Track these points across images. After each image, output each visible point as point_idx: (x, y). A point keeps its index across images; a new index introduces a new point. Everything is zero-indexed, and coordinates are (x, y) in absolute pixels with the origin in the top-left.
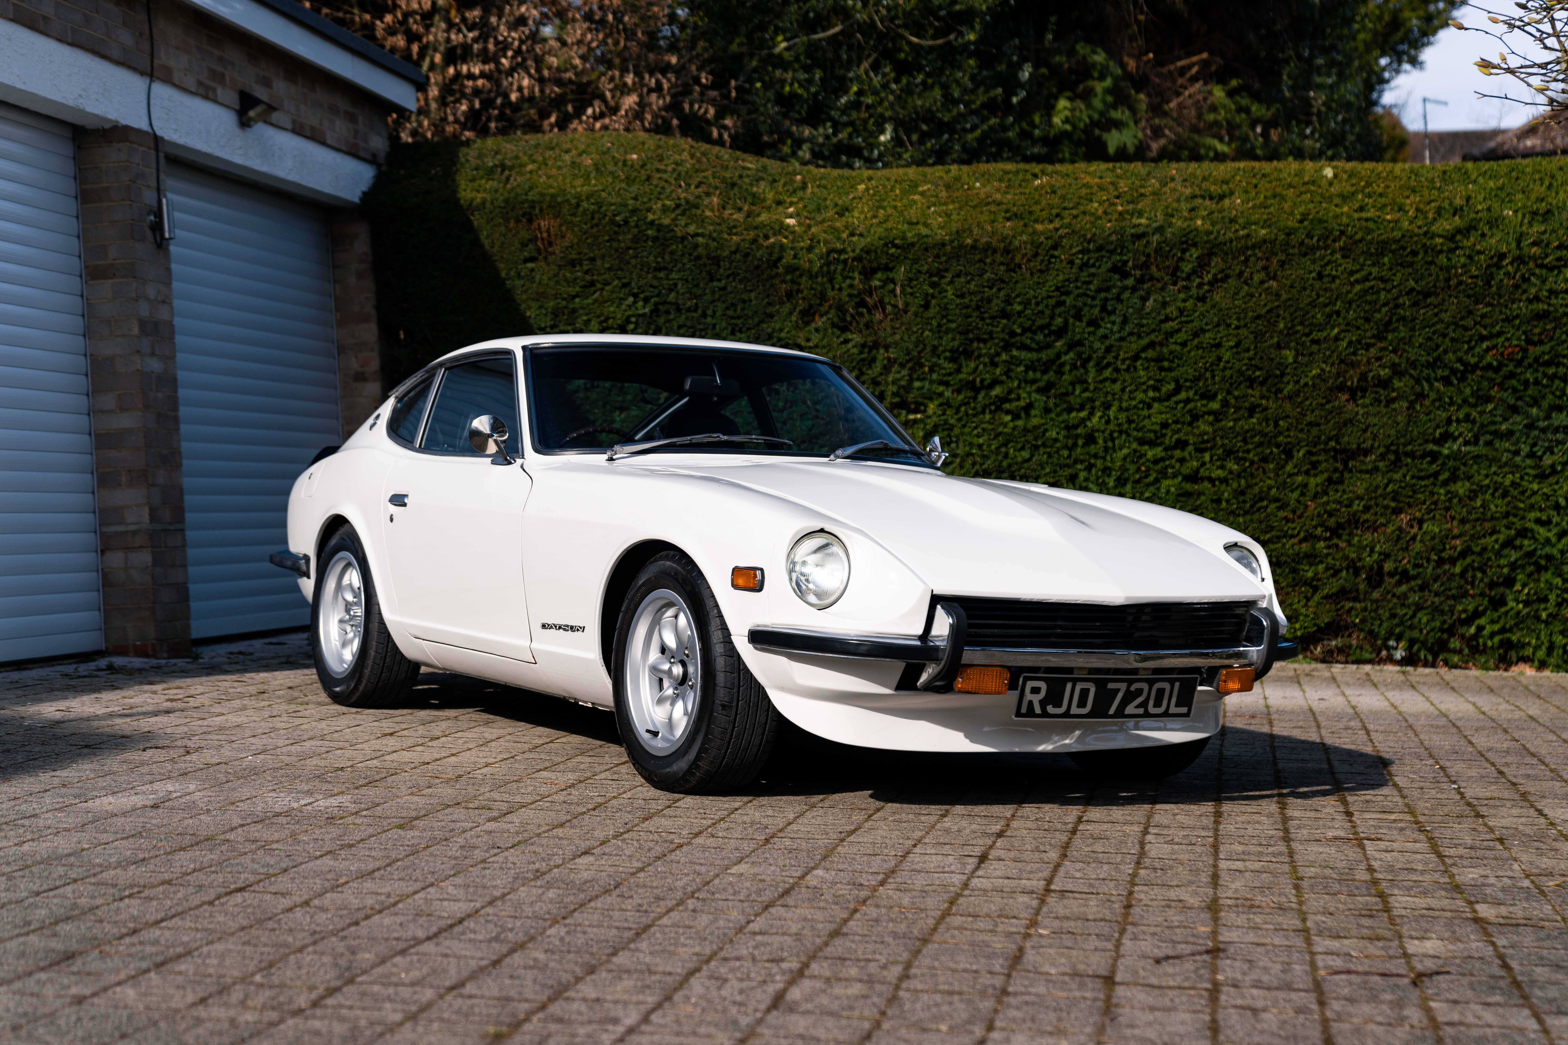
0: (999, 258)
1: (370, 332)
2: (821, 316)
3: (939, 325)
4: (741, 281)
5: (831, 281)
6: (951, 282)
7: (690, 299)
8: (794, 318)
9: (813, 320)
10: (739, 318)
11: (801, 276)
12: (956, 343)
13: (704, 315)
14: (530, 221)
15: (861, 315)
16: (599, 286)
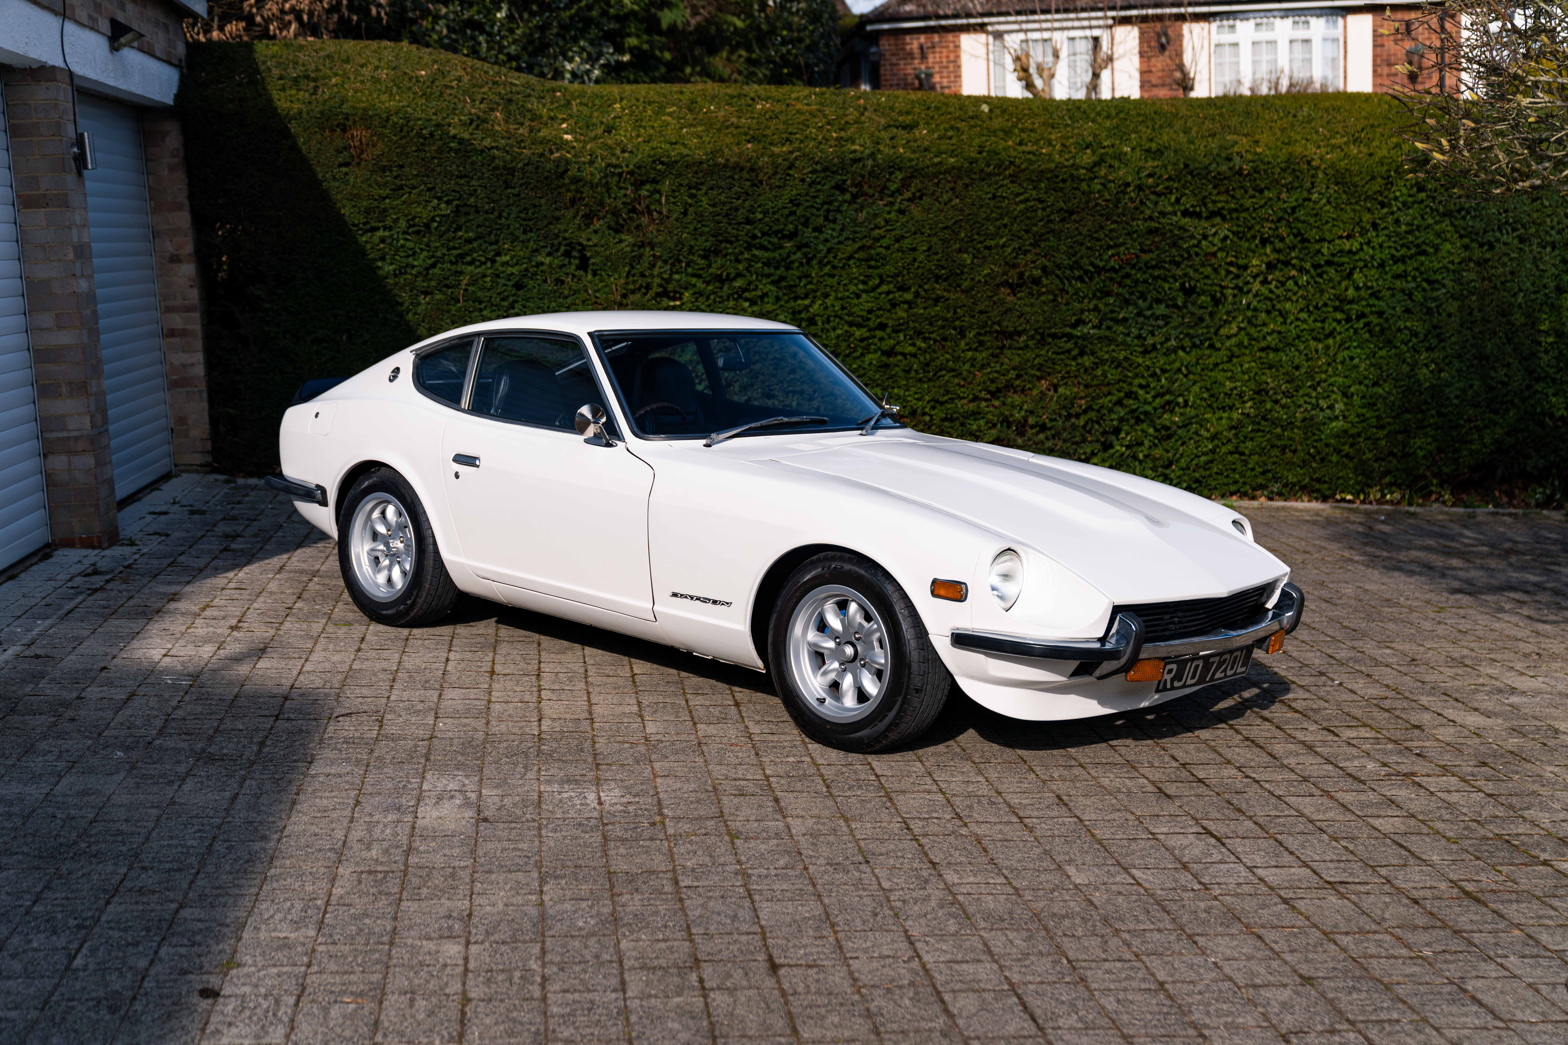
0: (745, 175)
1: (183, 219)
2: (600, 219)
3: (695, 229)
4: (532, 189)
5: (608, 191)
6: (706, 194)
7: (488, 203)
8: (576, 221)
9: (593, 223)
10: (530, 220)
11: (583, 186)
12: (708, 244)
14: (344, 130)
15: (632, 219)
16: (407, 189)
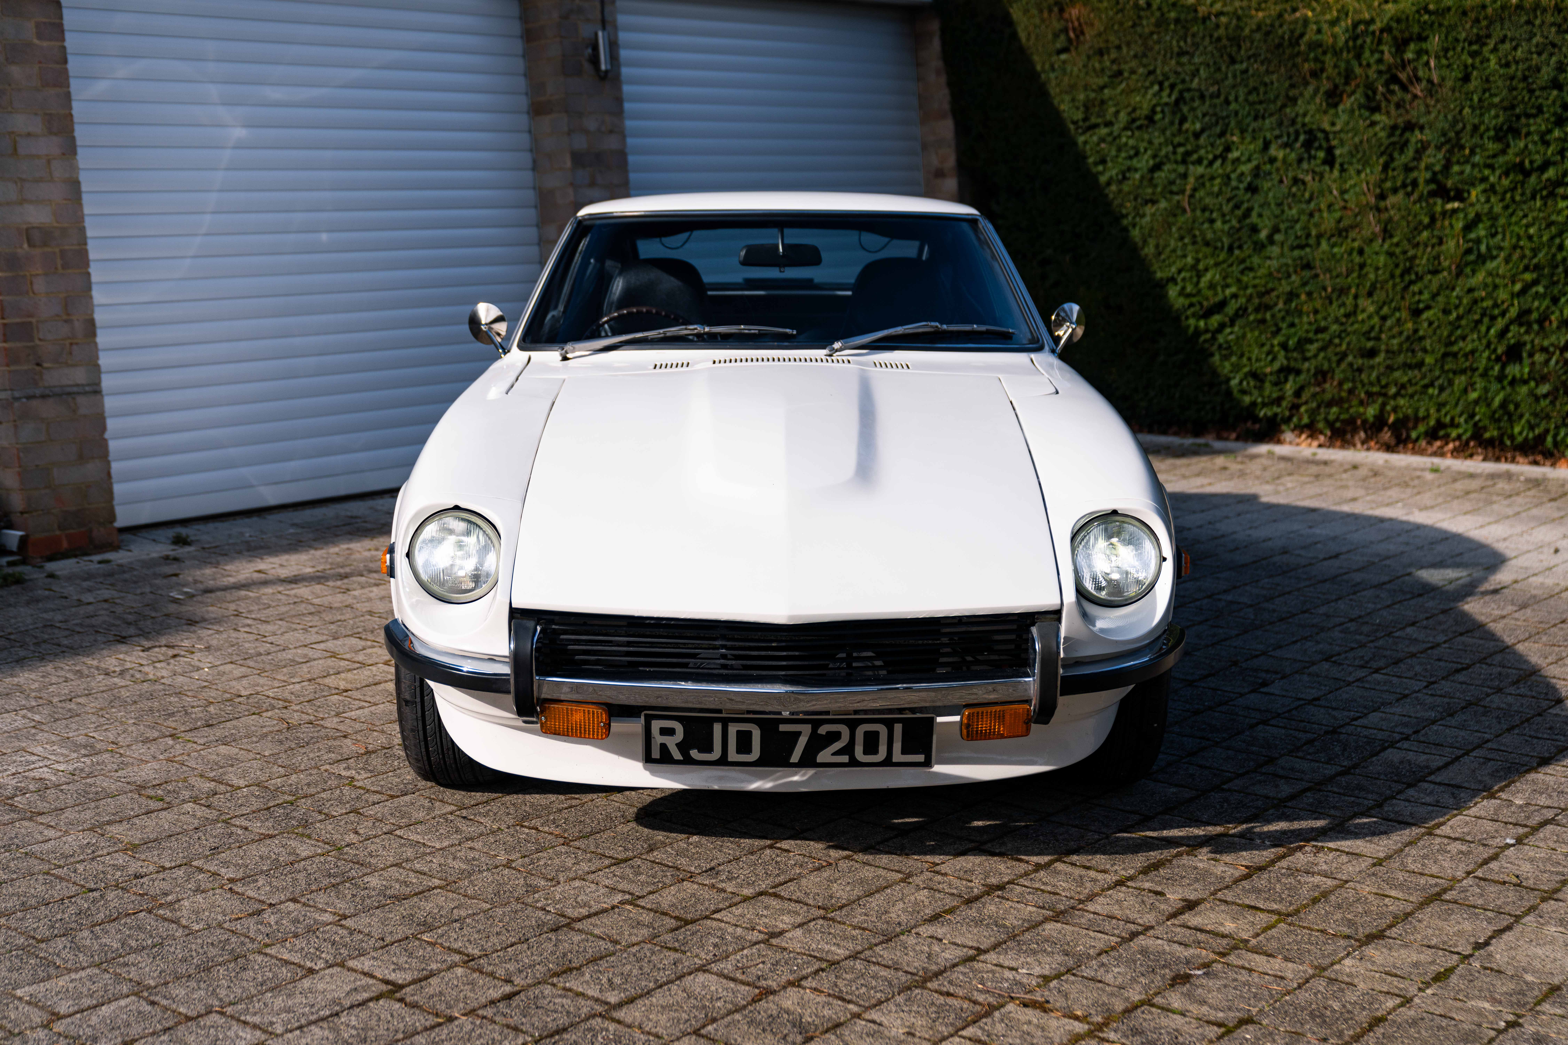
1: (946, 128)
2: (1349, 96)
3: (1480, 100)
4: (1262, 63)
5: (1358, 57)
6: (1495, 50)
7: (1213, 85)
8: (1318, 100)
9: (1340, 101)
10: (1261, 102)
11: (1325, 53)
12: (1501, 120)
13: (1227, 102)
14: (1062, 10)
15: (1393, 92)
16: (1126, 74)
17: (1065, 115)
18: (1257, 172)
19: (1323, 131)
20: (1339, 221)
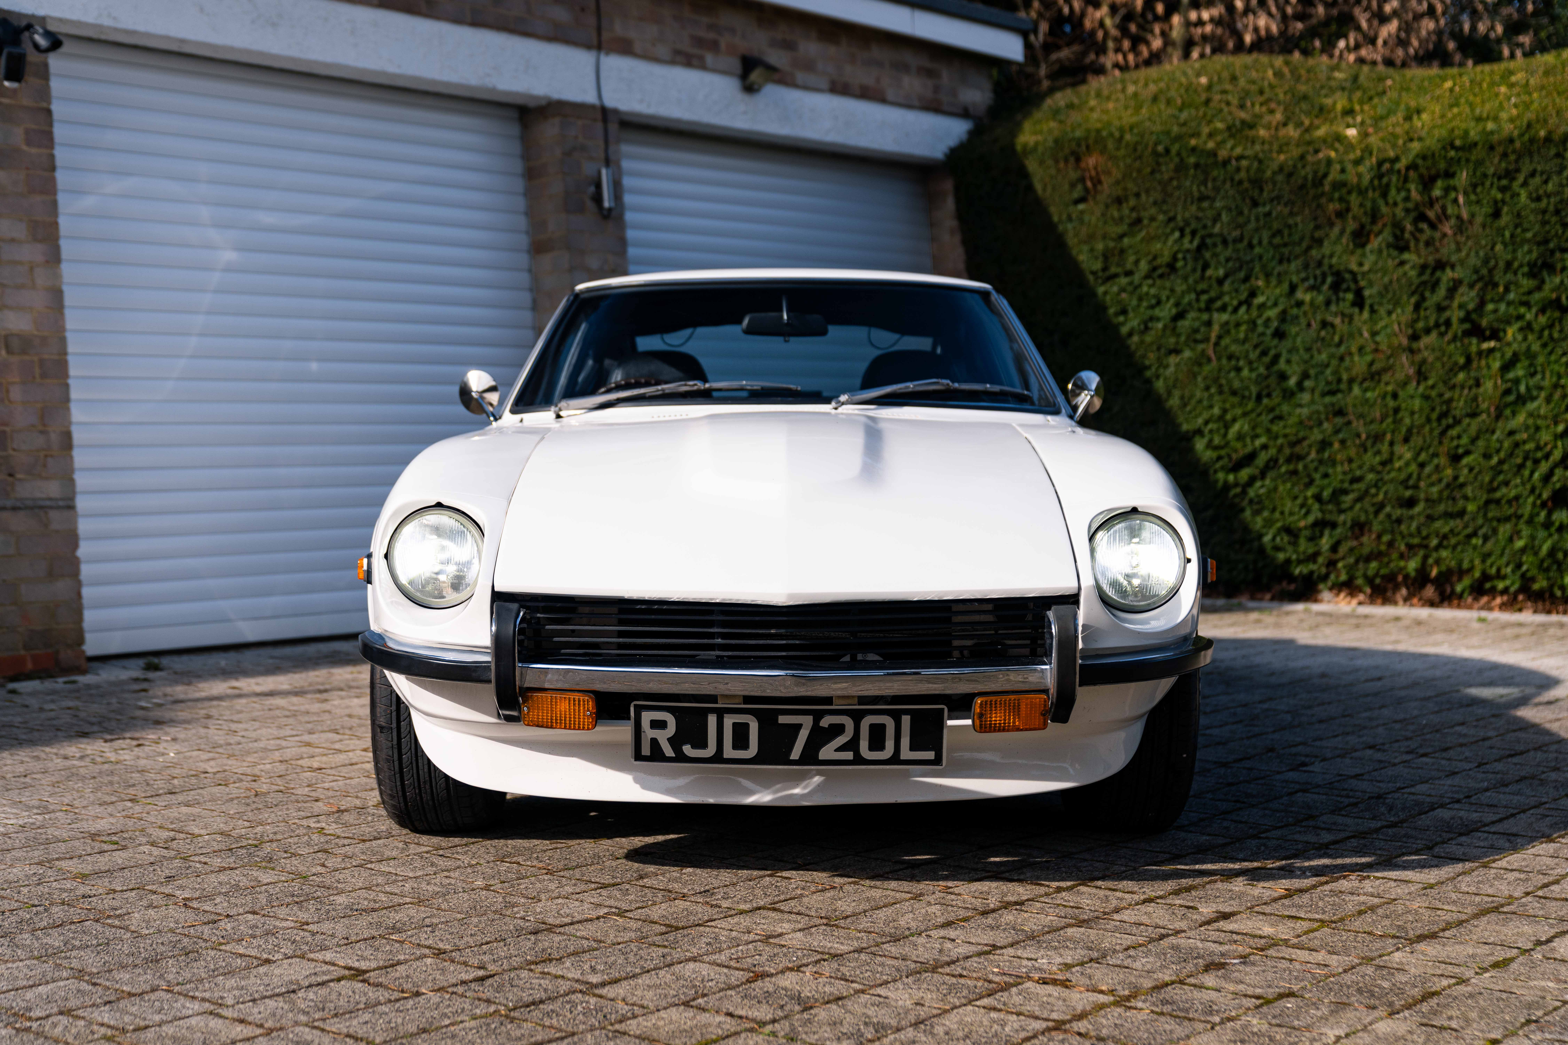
3: (1512, 236)
4: (1286, 205)
5: (1384, 195)
6: (1525, 184)
7: (1236, 228)
8: (1344, 240)
9: (1367, 241)
10: (1285, 245)
11: (1349, 193)
12: (1534, 255)
13: (1251, 246)
14: (1078, 160)
15: (1421, 231)
16: (1146, 222)
17: (1084, 266)
18: (1283, 317)
19: (1351, 272)
20: (1371, 364)
